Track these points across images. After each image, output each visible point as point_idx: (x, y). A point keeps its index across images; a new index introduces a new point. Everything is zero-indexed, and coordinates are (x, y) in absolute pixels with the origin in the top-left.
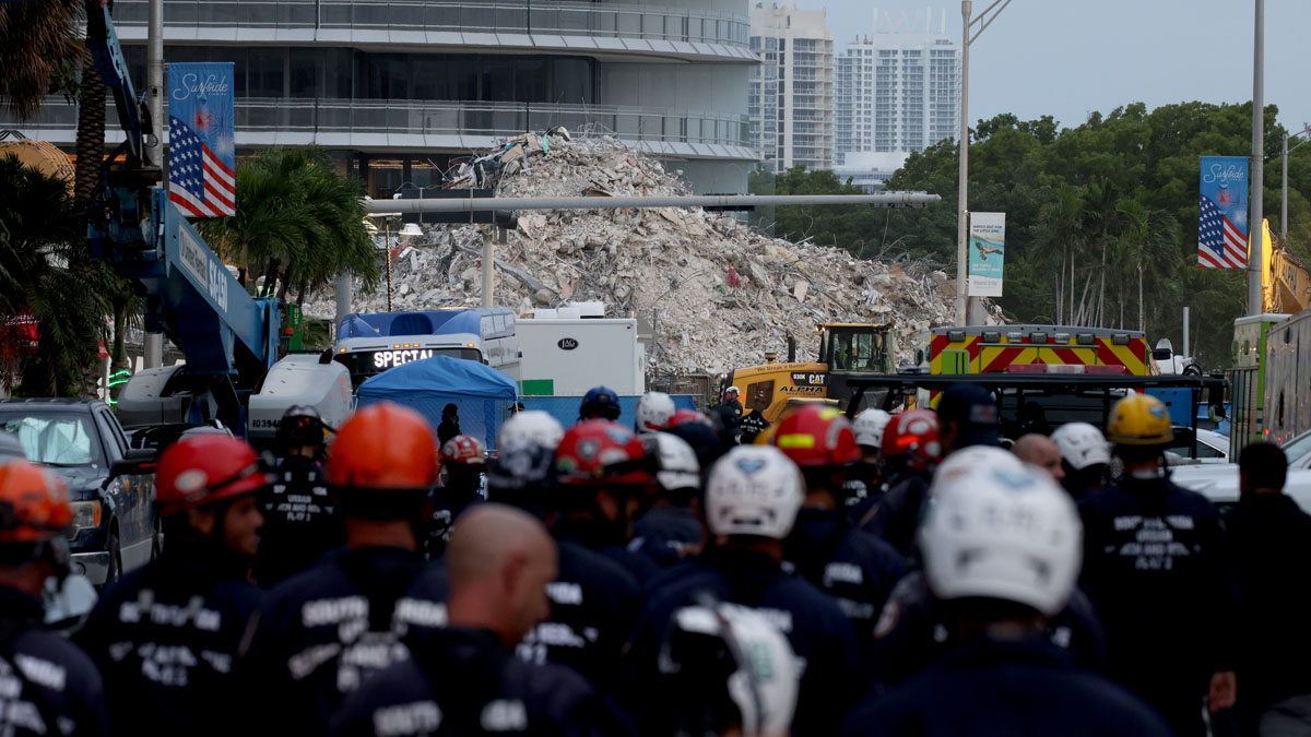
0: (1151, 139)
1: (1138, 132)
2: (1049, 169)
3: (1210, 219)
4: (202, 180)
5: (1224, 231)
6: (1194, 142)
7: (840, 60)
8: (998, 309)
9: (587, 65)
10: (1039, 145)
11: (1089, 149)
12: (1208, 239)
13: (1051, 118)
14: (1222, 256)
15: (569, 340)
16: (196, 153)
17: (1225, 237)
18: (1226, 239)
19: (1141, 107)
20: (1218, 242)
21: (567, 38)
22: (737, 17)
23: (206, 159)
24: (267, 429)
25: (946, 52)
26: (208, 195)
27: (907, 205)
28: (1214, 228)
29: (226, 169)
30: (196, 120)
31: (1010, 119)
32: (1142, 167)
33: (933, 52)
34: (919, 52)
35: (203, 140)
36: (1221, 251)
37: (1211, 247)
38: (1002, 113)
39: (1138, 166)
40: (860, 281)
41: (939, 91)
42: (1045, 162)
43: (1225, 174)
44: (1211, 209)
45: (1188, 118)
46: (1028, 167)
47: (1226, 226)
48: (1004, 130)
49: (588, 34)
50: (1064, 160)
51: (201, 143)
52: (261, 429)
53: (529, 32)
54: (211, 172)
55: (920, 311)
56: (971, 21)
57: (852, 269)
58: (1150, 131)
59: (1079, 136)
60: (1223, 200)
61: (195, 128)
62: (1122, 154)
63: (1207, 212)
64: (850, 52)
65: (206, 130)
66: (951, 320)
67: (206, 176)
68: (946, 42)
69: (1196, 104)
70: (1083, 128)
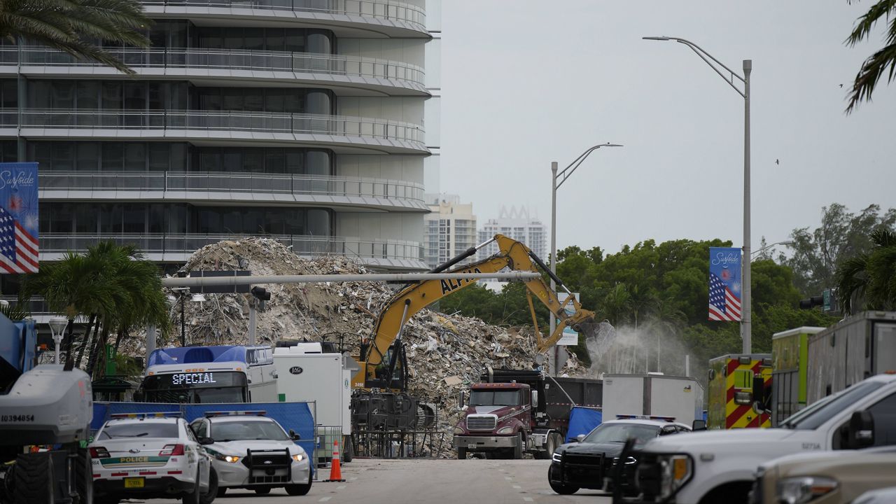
0: (659, 260)
1: (651, 256)
2: (600, 279)
3: (716, 289)
4: (14, 247)
5: (725, 296)
6: (686, 263)
7: (481, 233)
8: (574, 355)
9: (327, 214)
10: (594, 264)
11: (623, 267)
12: (715, 302)
13: (598, 248)
14: (725, 313)
15: (297, 368)
16: (10, 228)
17: (727, 301)
18: (727, 302)
19: (652, 241)
20: (722, 304)
21: (315, 197)
22: (417, 185)
23: (18, 231)
24: (13, 423)
25: (538, 229)
26: (19, 258)
27: (519, 280)
28: (719, 294)
29: (32, 240)
30: (10, 204)
31: (576, 249)
32: (654, 277)
33: (530, 229)
34: (522, 229)
35: (15, 218)
36: (724, 310)
37: (718, 307)
38: (571, 246)
39: (652, 276)
40: (490, 338)
41: (534, 242)
42: (597, 274)
43: (726, 259)
44: (717, 282)
45: (681, 248)
46: (588, 277)
47: (727, 293)
48: (573, 256)
49: (328, 194)
50: (609, 273)
51: (14, 220)
52: (8, 423)
53: (292, 193)
54: (21, 241)
55: (527, 356)
56: (557, 174)
57: (485, 331)
58: (659, 256)
59: (617, 259)
60: (725, 276)
61: (10, 210)
62: (643, 269)
63: (714, 284)
64: (486, 228)
65: (17, 210)
66: (546, 362)
67: (17, 244)
68: (537, 223)
69: (685, 241)
70: (619, 254)
